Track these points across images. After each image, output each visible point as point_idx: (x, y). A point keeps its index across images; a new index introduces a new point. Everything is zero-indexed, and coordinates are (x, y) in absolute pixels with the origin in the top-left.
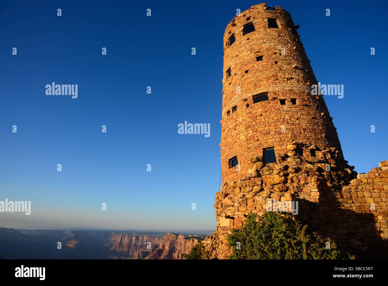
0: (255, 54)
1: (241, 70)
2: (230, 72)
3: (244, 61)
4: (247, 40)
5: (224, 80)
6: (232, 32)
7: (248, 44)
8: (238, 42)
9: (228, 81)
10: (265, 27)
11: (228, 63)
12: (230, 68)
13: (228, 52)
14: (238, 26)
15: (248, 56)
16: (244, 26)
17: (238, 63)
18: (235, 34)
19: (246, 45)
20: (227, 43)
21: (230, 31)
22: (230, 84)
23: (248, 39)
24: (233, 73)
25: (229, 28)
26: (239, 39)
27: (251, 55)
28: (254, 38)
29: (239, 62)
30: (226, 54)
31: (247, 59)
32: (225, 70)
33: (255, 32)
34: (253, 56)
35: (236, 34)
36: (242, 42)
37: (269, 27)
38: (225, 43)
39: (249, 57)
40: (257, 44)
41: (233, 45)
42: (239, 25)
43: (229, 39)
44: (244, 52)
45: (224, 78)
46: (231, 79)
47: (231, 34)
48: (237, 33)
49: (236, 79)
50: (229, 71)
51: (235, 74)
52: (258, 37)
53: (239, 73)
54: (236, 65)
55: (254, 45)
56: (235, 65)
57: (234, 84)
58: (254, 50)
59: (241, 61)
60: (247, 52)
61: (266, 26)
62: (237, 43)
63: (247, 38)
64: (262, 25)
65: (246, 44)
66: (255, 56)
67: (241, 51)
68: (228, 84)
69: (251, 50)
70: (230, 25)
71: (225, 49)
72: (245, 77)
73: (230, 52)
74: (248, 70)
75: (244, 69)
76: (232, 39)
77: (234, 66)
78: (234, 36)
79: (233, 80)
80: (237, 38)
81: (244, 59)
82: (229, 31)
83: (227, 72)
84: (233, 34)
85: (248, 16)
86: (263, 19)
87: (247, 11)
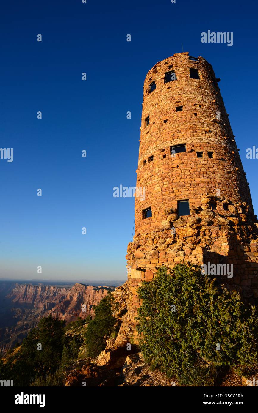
0: (175, 104)
1: (160, 119)
2: (149, 120)
3: (163, 110)
4: (168, 88)
5: (142, 128)
6: (153, 79)
7: (168, 93)
8: (159, 90)
9: (146, 129)
10: (187, 77)
11: (147, 110)
12: (149, 117)
13: (148, 99)
14: (160, 73)
15: (168, 105)
16: (166, 73)
17: (157, 112)
18: (156, 81)
19: (167, 94)
20: (147, 89)
22: (148, 132)
23: (169, 88)
24: (151, 121)
25: (150, 74)
26: (159, 87)
27: (171, 105)
28: (175, 88)
29: (158, 111)
30: (145, 101)
31: (166, 108)
32: (144, 117)
33: (176, 82)
34: (173, 105)
35: (157, 81)
36: (163, 91)
37: (190, 77)
38: (145, 90)
39: (169, 106)
40: (178, 94)
41: (153, 92)
42: (160, 72)
43: (150, 85)
44: (164, 101)
45: (142, 126)
46: (149, 128)
47: (152, 81)
48: (158, 80)
49: (154, 128)
50: (147, 119)
51: (154, 123)
52: (179, 86)
53: (158, 122)
54: (155, 114)
55: (175, 94)
56: (154, 114)
57: (152, 133)
58: (174, 99)
59: (160, 109)
60: (167, 101)
61: (188, 75)
62: (157, 90)
63: (168, 87)
64: (184, 75)
65: (166, 92)
66: (175, 106)
67: (161, 99)
68: (146, 133)
69: (172, 99)
70: (151, 71)
71: (145, 96)
72: (164, 126)
73: (150, 100)
74: (167, 120)
75: (163, 118)
76: (153, 86)
77: (153, 114)
78: (155, 83)
79: (151, 129)
80: (158, 85)
81: (163, 108)
82: (150, 77)
83: (146, 120)
84: (154, 81)
85: (170, 63)
86: (185, 69)
87: (170, 59)
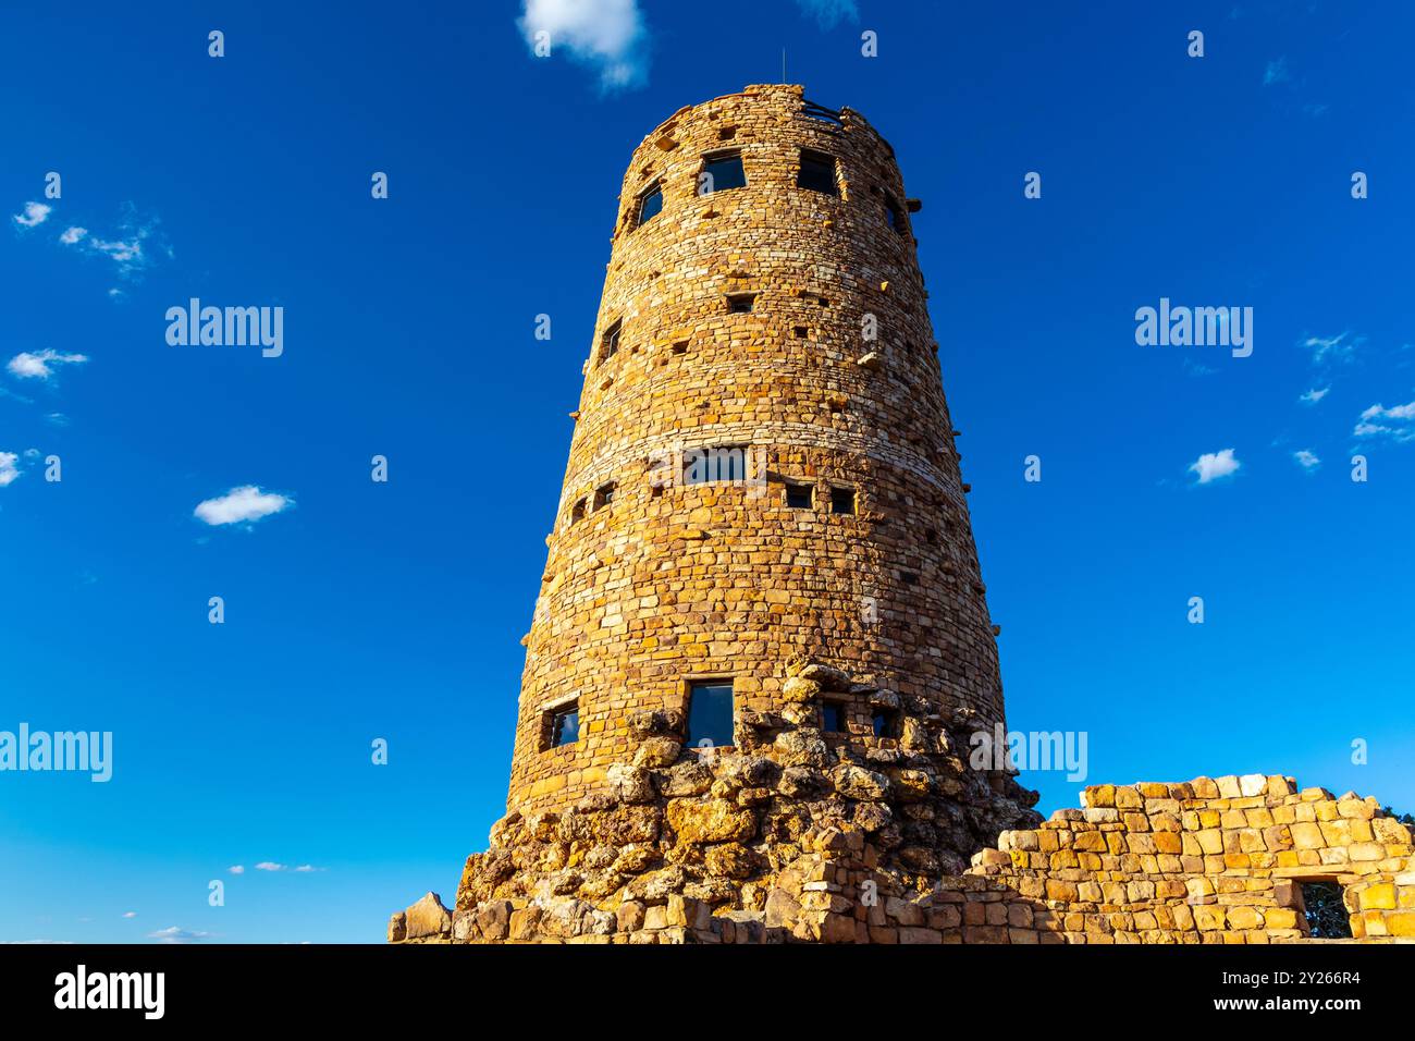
0: (726, 282)
1: (660, 335)
2: (616, 338)
3: (678, 299)
4: (706, 216)
5: (590, 365)
6: (658, 173)
7: (705, 236)
8: (670, 220)
9: (604, 371)
10: (785, 180)
11: (617, 294)
12: (619, 323)
13: (625, 248)
14: (684, 152)
15: (694, 282)
16: (705, 157)
17: (653, 305)
18: (664, 181)
19: (699, 238)
20: (629, 210)
21: (650, 166)
22: (607, 385)
23: (711, 215)
24: (626, 342)
25: (647, 151)
26: (675, 207)
27: (711, 284)
28: (733, 218)
29: (657, 301)
30: (616, 255)
31: (690, 296)
32: (603, 323)
33: (741, 194)
34: (717, 288)
35: (670, 182)
36: (685, 224)
37: (799, 184)
38: (622, 212)
39: (702, 288)
40: (740, 245)
41: (647, 225)
42: (687, 147)
43: (641, 196)
44: (684, 266)
45: (592, 356)
46: (616, 366)
47: (652, 179)
48: (672, 178)
49: (634, 369)
50: (613, 333)
51: (635, 350)
52: (749, 213)
53: (651, 349)
54: (645, 314)
55: (730, 244)
56: (640, 313)
57: (625, 388)
58: (723, 264)
59: (665, 297)
60: (698, 267)
61: (791, 176)
62: (665, 219)
63: (706, 210)
64: (776, 171)
65: (697, 231)
66: (726, 290)
67: (674, 257)
68: (600, 386)
69: (714, 262)
70: (652, 138)
71: (618, 236)
72: (672, 367)
73: (633, 254)
74: (687, 342)
75: (671, 335)
76: (650, 203)
77: (636, 314)
78: (660, 189)
79: (622, 374)
80: (669, 197)
81: (680, 292)
82: (644, 163)
83: (608, 334)
84: (656, 183)
85: (727, 119)
86: (784, 148)
87: (729, 102)
